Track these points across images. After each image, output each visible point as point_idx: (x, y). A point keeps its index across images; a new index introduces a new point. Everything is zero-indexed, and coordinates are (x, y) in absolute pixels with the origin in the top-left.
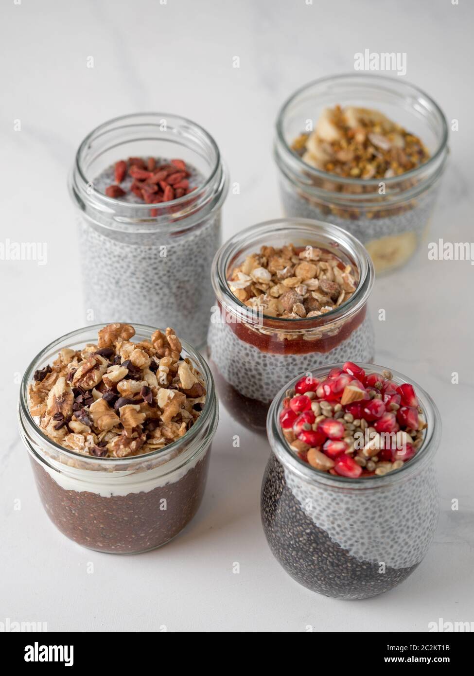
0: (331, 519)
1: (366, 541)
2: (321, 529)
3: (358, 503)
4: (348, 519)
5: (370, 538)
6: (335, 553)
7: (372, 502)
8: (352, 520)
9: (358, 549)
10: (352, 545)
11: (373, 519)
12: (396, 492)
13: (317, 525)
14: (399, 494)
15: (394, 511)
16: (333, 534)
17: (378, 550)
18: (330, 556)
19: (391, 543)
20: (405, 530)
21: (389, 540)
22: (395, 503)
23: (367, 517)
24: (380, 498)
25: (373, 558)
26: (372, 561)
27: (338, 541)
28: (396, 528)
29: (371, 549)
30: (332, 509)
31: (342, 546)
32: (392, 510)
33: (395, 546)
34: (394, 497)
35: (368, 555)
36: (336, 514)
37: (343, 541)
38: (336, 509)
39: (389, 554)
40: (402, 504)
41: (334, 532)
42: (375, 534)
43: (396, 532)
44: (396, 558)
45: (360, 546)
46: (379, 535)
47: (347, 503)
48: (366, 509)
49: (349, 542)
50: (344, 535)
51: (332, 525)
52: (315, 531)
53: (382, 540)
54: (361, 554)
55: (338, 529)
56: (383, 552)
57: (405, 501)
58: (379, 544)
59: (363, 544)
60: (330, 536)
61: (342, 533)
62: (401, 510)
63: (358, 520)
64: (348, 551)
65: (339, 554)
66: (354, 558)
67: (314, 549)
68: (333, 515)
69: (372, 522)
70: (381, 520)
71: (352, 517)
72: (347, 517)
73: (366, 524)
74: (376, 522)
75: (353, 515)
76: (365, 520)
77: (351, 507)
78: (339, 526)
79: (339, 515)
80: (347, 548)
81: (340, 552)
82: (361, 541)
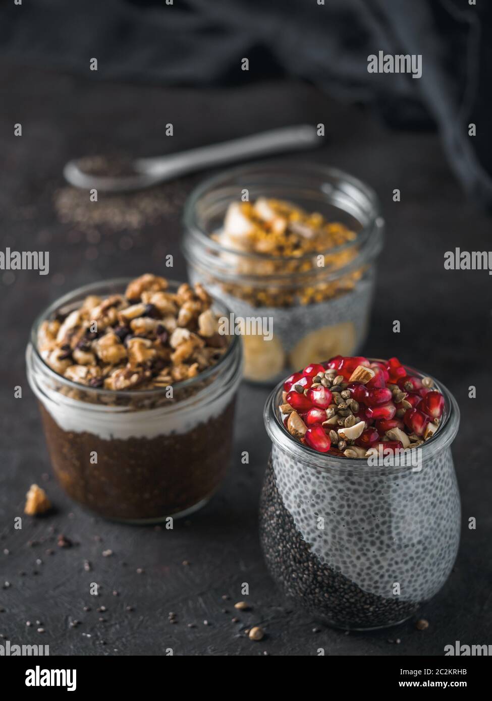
0: (298, 500)
1: (329, 538)
2: (289, 512)
3: (325, 488)
4: (313, 506)
5: (334, 537)
6: (298, 545)
7: (340, 491)
8: (317, 507)
9: (320, 547)
10: (314, 540)
11: (339, 513)
12: (370, 490)
13: (286, 506)
14: (373, 494)
15: (365, 513)
16: (298, 521)
17: (341, 556)
18: (293, 548)
19: (358, 553)
20: (378, 543)
21: (356, 549)
22: (366, 503)
23: (333, 509)
24: (349, 489)
25: (335, 564)
26: (334, 568)
27: (301, 530)
28: (365, 536)
29: (334, 551)
30: (300, 488)
31: (305, 537)
32: (363, 511)
33: (363, 559)
34: (366, 495)
35: (330, 558)
36: (302, 495)
37: (306, 531)
38: (304, 489)
39: (354, 566)
40: (376, 509)
41: (299, 518)
42: (340, 533)
43: (366, 541)
44: (364, 576)
45: (322, 544)
46: (345, 537)
47: (314, 484)
48: (333, 498)
49: (312, 535)
50: (308, 525)
51: (297, 509)
52: (284, 513)
53: (347, 545)
54: (322, 554)
55: (303, 515)
56: (348, 560)
57: (380, 505)
58: (344, 549)
59: (326, 541)
60: (295, 522)
61: (305, 522)
62: (374, 516)
63: (324, 509)
64: (310, 546)
65: (301, 547)
66: (315, 557)
67: (281, 535)
68: (300, 497)
69: (339, 518)
70: (348, 518)
71: (317, 503)
72: (313, 502)
73: (331, 517)
74: (343, 519)
75: (319, 501)
76: (331, 512)
77: (318, 491)
78: (304, 511)
79: (306, 497)
80: (309, 542)
81: (302, 545)
82: (324, 537)
